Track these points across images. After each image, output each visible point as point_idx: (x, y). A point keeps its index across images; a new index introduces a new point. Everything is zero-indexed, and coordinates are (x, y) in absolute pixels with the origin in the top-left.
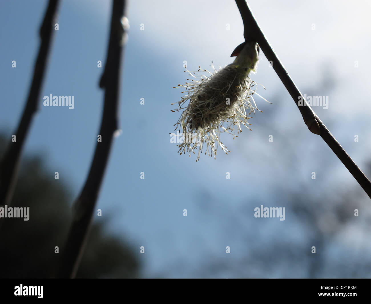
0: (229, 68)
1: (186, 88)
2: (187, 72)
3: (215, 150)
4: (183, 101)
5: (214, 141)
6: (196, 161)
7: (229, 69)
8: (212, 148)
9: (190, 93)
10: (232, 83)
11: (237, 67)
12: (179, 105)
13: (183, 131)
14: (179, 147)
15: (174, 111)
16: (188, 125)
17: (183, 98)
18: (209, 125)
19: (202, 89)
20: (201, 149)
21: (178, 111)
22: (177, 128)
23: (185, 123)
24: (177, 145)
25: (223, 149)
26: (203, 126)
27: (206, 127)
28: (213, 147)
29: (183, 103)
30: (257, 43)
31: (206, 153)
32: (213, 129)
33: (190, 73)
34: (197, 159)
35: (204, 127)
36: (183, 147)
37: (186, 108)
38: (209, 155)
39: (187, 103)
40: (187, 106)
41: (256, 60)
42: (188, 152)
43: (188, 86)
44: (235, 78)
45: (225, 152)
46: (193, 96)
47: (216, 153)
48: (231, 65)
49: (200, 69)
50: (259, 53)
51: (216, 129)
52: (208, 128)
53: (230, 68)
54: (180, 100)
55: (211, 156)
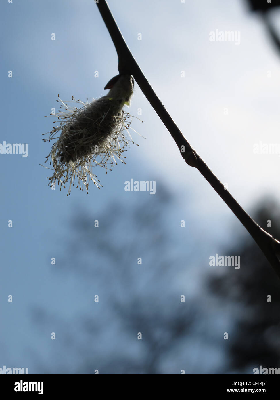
0: (102, 100)
1: (58, 118)
2: (60, 101)
3: (87, 185)
4: (55, 131)
5: (86, 175)
6: (67, 195)
7: (102, 102)
8: (83, 182)
9: (62, 124)
10: (106, 114)
11: (110, 99)
12: (51, 135)
13: (54, 164)
14: (49, 180)
15: (45, 141)
16: (59, 159)
17: (55, 128)
18: (81, 158)
19: (75, 120)
20: (72, 183)
21: (50, 141)
22: (47, 161)
23: (56, 155)
24: (47, 178)
25: (95, 183)
26: (74, 159)
27: (77, 161)
28: (85, 181)
29: (55, 133)
30: (132, 76)
31: (77, 187)
32: (84, 162)
33: (63, 103)
34: (68, 194)
35: (76, 160)
36: (54, 180)
37: (58, 139)
38: (81, 188)
39: (59, 134)
40: (59, 136)
41: (131, 93)
42: (58, 185)
43: (60, 116)
44: (109, 109)
45: (98, 187)
46: (65, 126)
47: (88, 188)
48: (105, 97)
49: (73, 98)
50: (134, 85)
51: (88, 162)
52: (80, 161)
53: (104, 100)
54: (52, 129)
55: (83, 191)
